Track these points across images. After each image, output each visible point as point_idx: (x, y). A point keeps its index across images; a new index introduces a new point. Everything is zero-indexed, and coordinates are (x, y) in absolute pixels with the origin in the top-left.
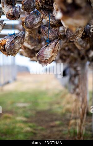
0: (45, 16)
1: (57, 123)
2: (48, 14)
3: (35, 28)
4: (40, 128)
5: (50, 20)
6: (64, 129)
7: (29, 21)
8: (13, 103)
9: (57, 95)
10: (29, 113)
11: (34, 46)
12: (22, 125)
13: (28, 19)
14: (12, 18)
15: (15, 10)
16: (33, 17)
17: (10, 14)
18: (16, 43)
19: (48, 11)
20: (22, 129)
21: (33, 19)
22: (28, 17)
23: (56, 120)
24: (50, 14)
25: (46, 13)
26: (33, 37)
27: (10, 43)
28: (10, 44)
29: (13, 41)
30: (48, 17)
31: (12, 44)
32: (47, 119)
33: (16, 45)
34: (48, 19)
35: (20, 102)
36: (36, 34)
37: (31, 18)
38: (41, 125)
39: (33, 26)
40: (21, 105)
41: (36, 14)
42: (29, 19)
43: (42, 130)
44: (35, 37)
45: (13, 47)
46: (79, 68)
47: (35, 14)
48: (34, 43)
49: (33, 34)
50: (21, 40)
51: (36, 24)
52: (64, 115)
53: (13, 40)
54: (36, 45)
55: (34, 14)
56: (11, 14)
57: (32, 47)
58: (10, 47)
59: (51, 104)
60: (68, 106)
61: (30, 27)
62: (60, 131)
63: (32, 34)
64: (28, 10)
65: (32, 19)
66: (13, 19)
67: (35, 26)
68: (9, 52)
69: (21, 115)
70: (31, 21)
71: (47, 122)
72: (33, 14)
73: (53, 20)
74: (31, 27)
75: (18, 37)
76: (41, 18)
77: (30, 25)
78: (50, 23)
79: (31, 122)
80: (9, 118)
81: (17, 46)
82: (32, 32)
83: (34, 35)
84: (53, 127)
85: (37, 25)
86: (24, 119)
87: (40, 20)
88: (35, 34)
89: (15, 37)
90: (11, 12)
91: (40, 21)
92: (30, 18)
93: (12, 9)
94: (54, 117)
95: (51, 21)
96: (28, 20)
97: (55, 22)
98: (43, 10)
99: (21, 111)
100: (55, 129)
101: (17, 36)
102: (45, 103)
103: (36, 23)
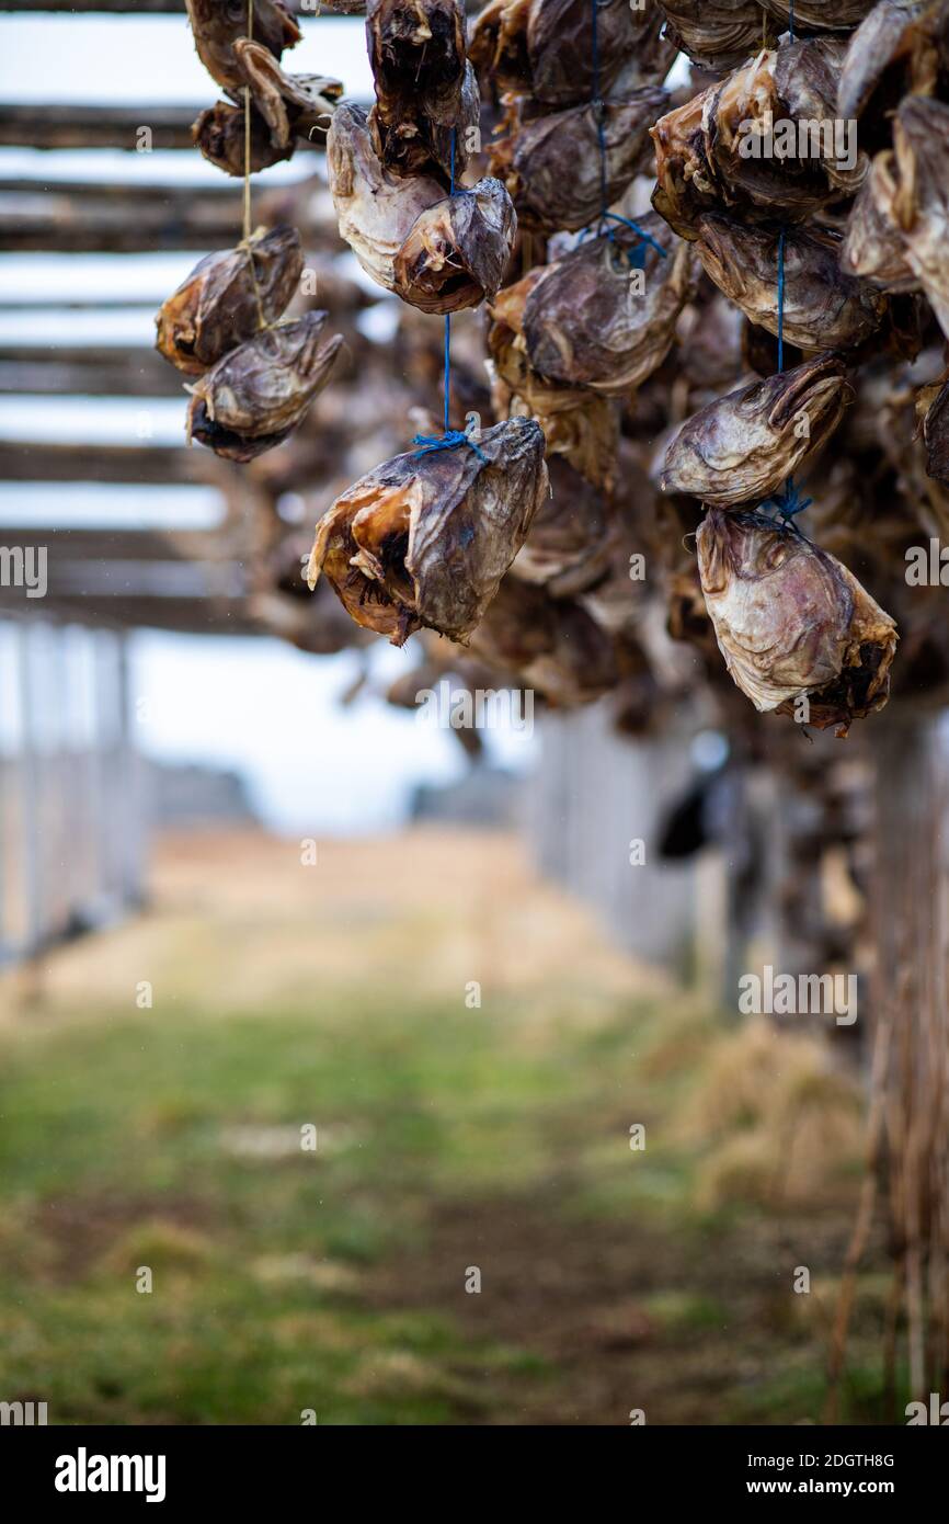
0: (743, 272)
1: (668, 1306)
2: (770, 259)
3: (618, 383)
4: (504, 1355)
5: (788, 308)
6: (747, 1366)
7: (561, 318)
8: (182, 1123)
9: (607, 1042)
10: (365, 1221)
11: (565, 550)
12: (332, 1334)
13: (556, 298)
14: (441, 294)
15: (477, 220)
16: (600, 280)
17: (424, 254)
18: (488, 527)
19: (762, 225)
20: (339, 1364)
21: (605, 302)
22: (553, 287)
23: (643, 1283)
24: (784, 260)
25: (745, 252)
26: (582, 473)
27: (447, 523)
28: (448, 531)
29: (470, 503)
30: (769, 283)
31: (463, 531)
32: (551, 1273)
33: (489, 539)
34: (766, 302)
35: (247, 1119)
36: (607, 439)
37: (585, 297)
38: (509, 1335)
39: (606, 368)
40: (264, 1144)
41: (625, 260)
42: (562, 304)
43: (526, 1374)
44: (604, 469)
45: (466, 561)
46: (853, 777)
47: (616, 258)
48: (567, 525)
49: (583, 442)
50: (523, 492)
51: (628, 346)
52: (715, 1232)
53: (465, 499)
54: (579, 544)
55: (608, 257)
56: (437, 261)
57: (540, 561)
58: (448, 560)
59: (563, 1132)
60: (751, 1149)
61: (572, 377)
62: (714, 1385)
63: (577, 441)
64: (552, 217)
65: (590, 303)
66: (449, 301)
67: (621, 361)
68: (439, 602)
69: (291, 1241)
70: (584, 317)
71: (554, 1299)
72: (598, 260)
73: (813, 308)
74: (584, 373)
75: (502, 466)
76: (667, 289)
77: (575, 356)
78: (788, 337)
79: (398, 1303)
80: (187, 1264)
81: (494, 545)
82: (575, 426)
83: (590, 451)
84: (623, 1346)
85: (635, 354)
86: (329, 1275)
87: (662, 308)
88: (600, 444)
89: (475, 464)
90: (435, 237)
91: (666, 315)
92: (574, 294)
93: (439, 216)
94: (622, 1260)
95: (795, 319)
96: (552, 313)
97: (835, 331)
98: (716, 220)
99: (279, 1198)
100: (650, 1370)
101: (488, 456)
102: (496, 1120)
103: (627, 336)
